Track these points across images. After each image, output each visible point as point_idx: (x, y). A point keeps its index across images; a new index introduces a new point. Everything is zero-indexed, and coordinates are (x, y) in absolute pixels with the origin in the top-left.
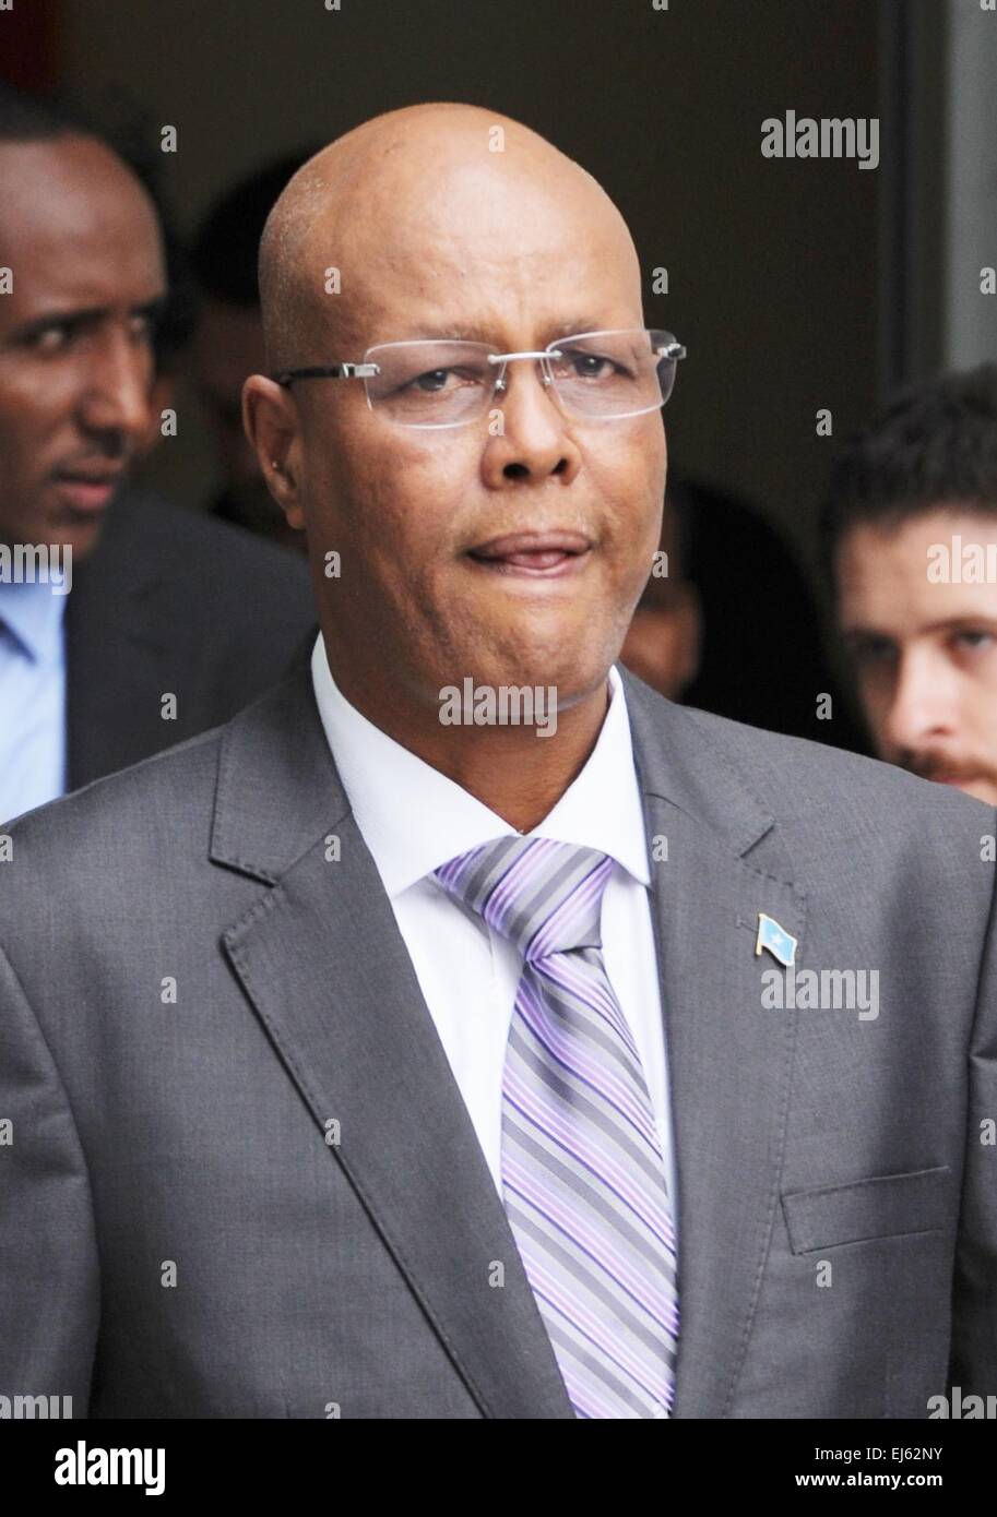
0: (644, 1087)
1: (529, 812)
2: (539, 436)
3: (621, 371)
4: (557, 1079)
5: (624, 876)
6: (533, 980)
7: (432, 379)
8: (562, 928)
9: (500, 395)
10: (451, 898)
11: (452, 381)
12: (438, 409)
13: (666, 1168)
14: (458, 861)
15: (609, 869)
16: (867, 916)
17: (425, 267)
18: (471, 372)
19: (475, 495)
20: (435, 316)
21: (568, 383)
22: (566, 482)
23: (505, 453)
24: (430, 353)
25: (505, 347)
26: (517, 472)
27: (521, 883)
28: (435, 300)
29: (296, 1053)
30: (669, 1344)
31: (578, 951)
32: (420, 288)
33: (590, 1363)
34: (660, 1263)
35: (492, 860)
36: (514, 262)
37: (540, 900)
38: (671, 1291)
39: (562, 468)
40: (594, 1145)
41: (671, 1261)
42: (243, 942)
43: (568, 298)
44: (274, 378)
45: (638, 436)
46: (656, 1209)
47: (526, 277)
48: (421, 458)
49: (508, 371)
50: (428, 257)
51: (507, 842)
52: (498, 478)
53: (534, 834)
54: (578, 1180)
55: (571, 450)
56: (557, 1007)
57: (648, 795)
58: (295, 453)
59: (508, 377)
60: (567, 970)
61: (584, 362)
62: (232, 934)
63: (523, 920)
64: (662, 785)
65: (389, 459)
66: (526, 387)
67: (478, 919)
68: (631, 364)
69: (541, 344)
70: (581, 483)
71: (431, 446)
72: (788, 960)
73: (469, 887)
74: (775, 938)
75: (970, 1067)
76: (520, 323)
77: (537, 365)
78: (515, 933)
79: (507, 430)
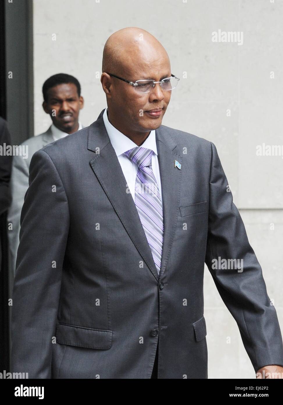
1: (140, 143)
2: (160, 95)
5: (154, 154)
6: (140, 170)
8: (146, 163)
9: (154, 87)
10: (127, 157)
13: (162, 203)
14: (128, 151)
15: (152, 153)
19: (148, 103)
20: (145, 75)
23: (154, 98)
24: (145, 81)
25: (156, 81)
26: (156, 101)
27: (139, 155)
29: (102, 182)
30: (162, 232)
31: (148, 167)
33: (150, 235)
34: (161, 219)
35: (133, 153)
37: (141, 159)
38: (162, 223)
42: (93, 163)
43: (165, 71)
51: (137, 148)
53: (141, 146)
54: (148, 205)
56: (145, 176)
57: (157, 140)
60: (146, 170)
62: (91, 161)
63: (139, 161)
64: (160, 139)
66: (158, 88)
67: (131, 161)
69: (161, 80)
72: (180, 168)
73: (130, 156)
74: (178, 164)
75: (210, 185)
76: (158, 76)
77: (160, 83)
78: (138, 163)
79: (154, 94)
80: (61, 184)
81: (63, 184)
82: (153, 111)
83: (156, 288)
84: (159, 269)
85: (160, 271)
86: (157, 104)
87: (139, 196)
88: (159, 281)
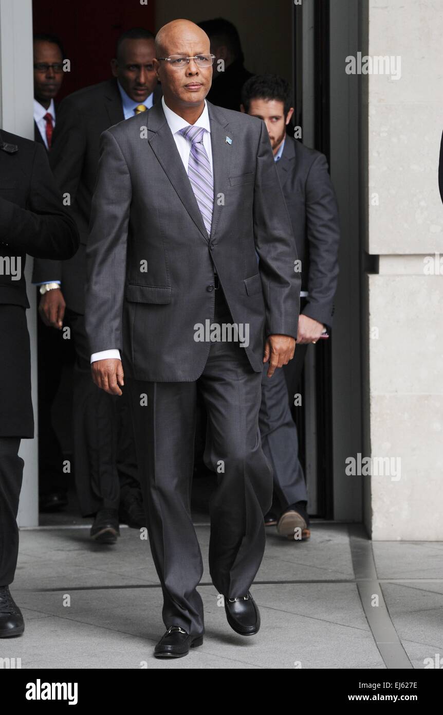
0: (209, 162)
1: (193, 122)
2: (194, 69)
3: (206, 59)
4: (196, 161)
5: (207, 131)
6: (194, 148)
7: (179, 60)
8: (197, 139)
9: (188, 63)
10: (182, 135)
11: (182, 61)
12: (180, 65)
13: (212, 175)
14: (182, 129)
15: (204, 130)
16: (242, 136)
17: (178, 45)
18: (184, 59)
19: (185, 77)
20: (179, 51)
21: (199, 61)
22: (197, 76)
23: (189, 72)
24: (179, 57)
25: (189, 57)
26: (191, 75)
27: (191, 132)
28: (179, 49)
29: (159, 157)
30: (212, 200)
31: (199, 142)
32: (177, 47)
33: (200, 202)
34: (211, 188)
35: (187, 129)
36: (190, 44)
37: (194, 136)
38: (213, 192)
39: (197, 74)
40: (202, 171)
41: (213, 188)
42: (152, 141)
43: (198, 49)
44: (156, 59)
45: (209, 68)
46: (211, 181)
47: (192, 46)
48: (177, 72)
49: (189, 60)
51: (189, 126)
52: (188, 75)
53: (194, 125)
54: (199, 176)
55: (198, 71)
56: (196, 151)
57: (210, 119)
58: (159, 70)
59: (189, 61)
60: (198, 145)
61: (202, 58)
62: (150, 140)
63: (191, 138)
64: (212, 118)
65: (173, 72)
66: (192, 63)
67: (185, 138)
68: (207, 58)
69: (194, 56)
70: (200, 76)
71: (179, 71)
72: (230, 144)
73: (184, 133)
74: (229, 140)
75: (257, 158)
76: (191, 52)
77: (194, 59)
78: (191, 140)
79: (189, 68)
80: (123, 158)
81: (125, 158)
82: (190, 84)
83: (207, 249)
84: (209, 233)
85: (210, 235)
86: (193, 77)
87: (191, 168)
88: (209, 243)
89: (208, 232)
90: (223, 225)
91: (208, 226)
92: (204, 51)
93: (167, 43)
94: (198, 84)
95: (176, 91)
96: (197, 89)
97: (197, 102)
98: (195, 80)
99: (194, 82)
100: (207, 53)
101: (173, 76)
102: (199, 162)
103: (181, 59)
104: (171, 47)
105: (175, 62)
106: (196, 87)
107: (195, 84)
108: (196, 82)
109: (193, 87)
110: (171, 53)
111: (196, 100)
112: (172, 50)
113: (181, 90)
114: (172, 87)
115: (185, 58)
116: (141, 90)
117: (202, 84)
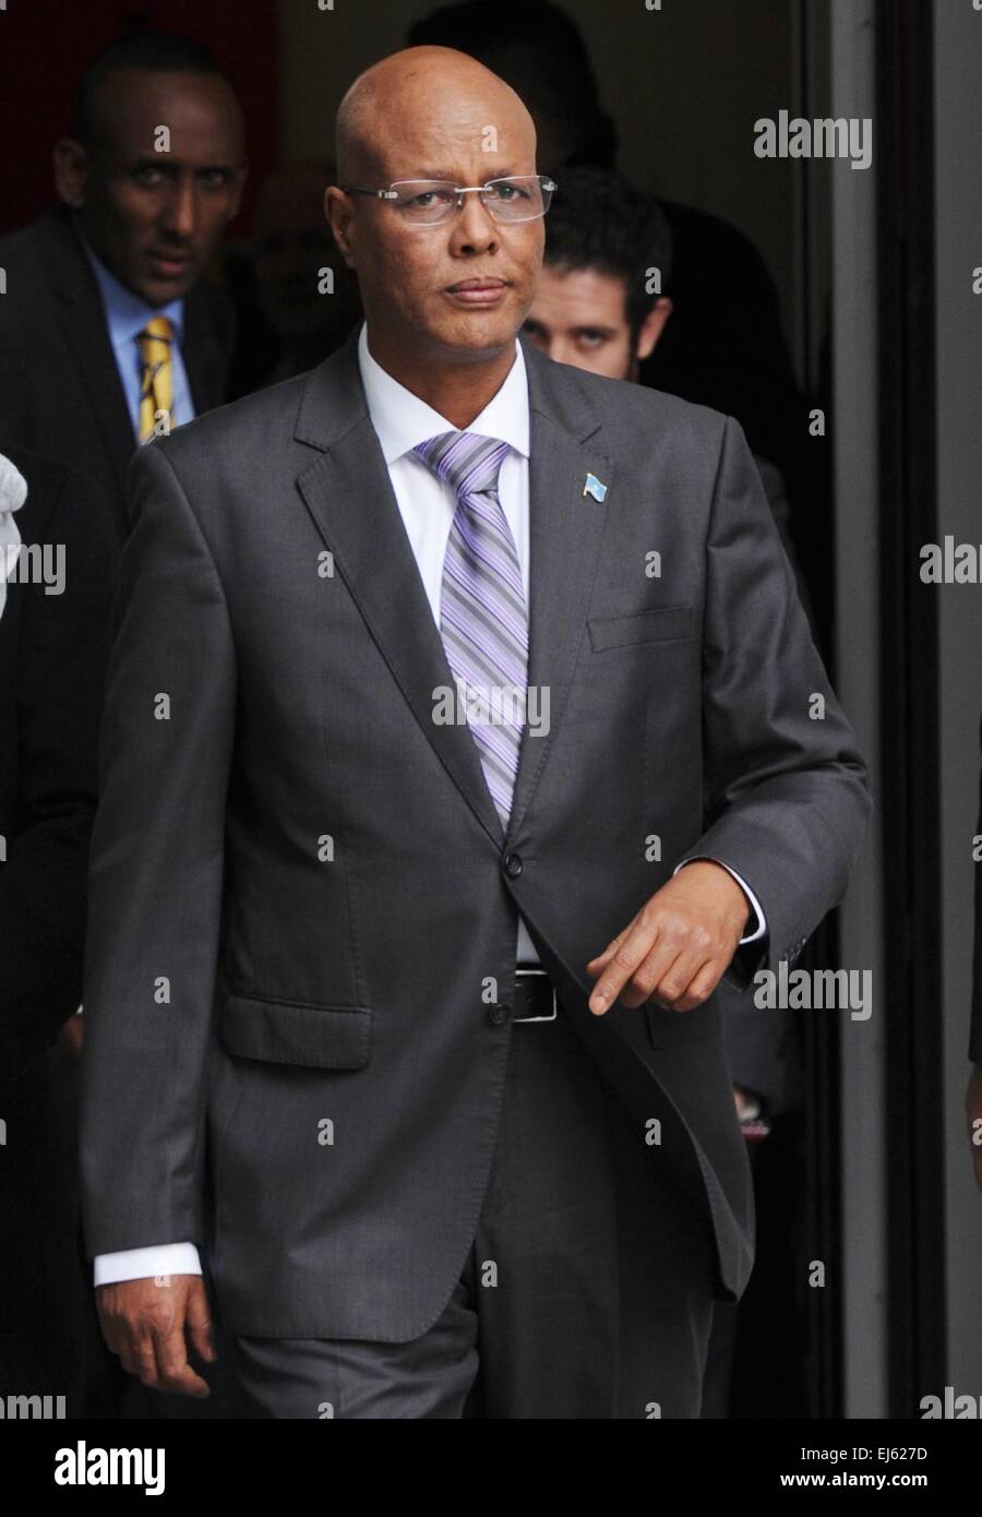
0: (516, 564)
1: (464, 418)
2: (480, 233)
3: (523, 195)
4: (472, 560)
5: (518, 455)
6: (464, 511)
7: (424, 198)
8: (478, 478)
9: (461, 208)
10: (423, 463)
11: (435, 200)
12: (429, 215)
13: (527, 608)
14: (424, 444)
15: (505, 450)
17: (425, 143)
18: (445, 195)
19: (446, 261)
20: (428, 166)
21: (494, 201)
22: (493, 255)
23: (462, 240)
24: (423, 184)
25: (464, 185)
26: (468, 250)
27: (457, 455)
28: (428, 157)
31: (484, 492)
32: (419, 150)
35: (443, 443)
36: (469, 139)
37: (464, 466)
38: (524, 671)
39: (491, 247)
40: (488, 596)
42: (308, 482)
43: (497, 159)
44: (341, 188)
45: (532, 227)
47: (475, 147)
48: (420, 242)
49: (464, 197)
50: (425, 136)
51: (451, 434)
52: (458, 253)
53: (467, 430)
55: (497, 238)
56: (473, 524)
57: (532, 410)
58: (350, 229)
59: (464, 201)
60: (477, 501)
61: (507, 190)
62: (302, 480)
63: (457, 475)
64: (539, 407)
65: (404, 240)
66: (474, 206)
67: (435, 474)
68: (528, 192)
69: (482, 183)
70: (500, 253)
71: (425, 236)
72: (600, 498)
73: (430, 457)
74: (595, 488)
75: (707, 555)
76: (471, 171)
77: (480, 193)
78: (453, 482)
79: (463, 228)
80: (204, 547)
81: (211, 547)
82: (466, 285)
83: (491, 874)
84: (505, 816)
85: (510, 824)
86: (476, 261)
87: (455, 585)
88: (507, 853)
89: (499, 810)
90: (558, 791)
91: (501, 794)
92: (515, 165)
93: (383, 137)
94: (496, 283)
95: (414, 306)
96: (493, 300)
97: (489, 346)
98: (484, 268)
99: (481, 276)
100: (525, 174)
101: (401, 253)
102: (482, 565)
103: (431, 194)
104: (394, 151)
105: (414, 202)
106: (487, 294)
107: (484, 283)
108: (488, 278)
109: (477, 295)
110: (400, 171)
111: (485, 341)
112: (402, 162)
113: (430, 303)
114: (398, 294)
115: (450, 191)
116: (176, 260)
117: (509, 284)
